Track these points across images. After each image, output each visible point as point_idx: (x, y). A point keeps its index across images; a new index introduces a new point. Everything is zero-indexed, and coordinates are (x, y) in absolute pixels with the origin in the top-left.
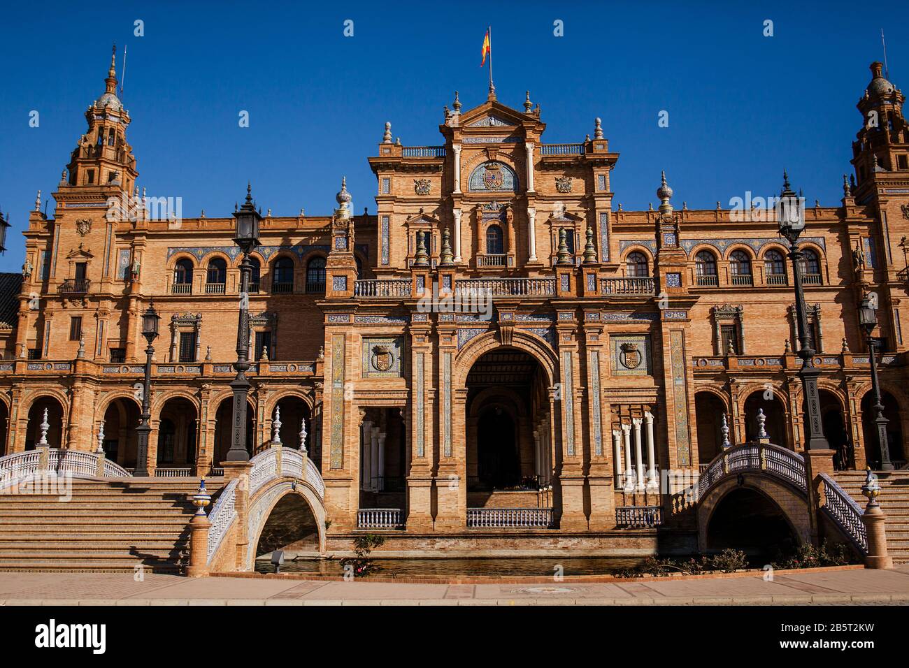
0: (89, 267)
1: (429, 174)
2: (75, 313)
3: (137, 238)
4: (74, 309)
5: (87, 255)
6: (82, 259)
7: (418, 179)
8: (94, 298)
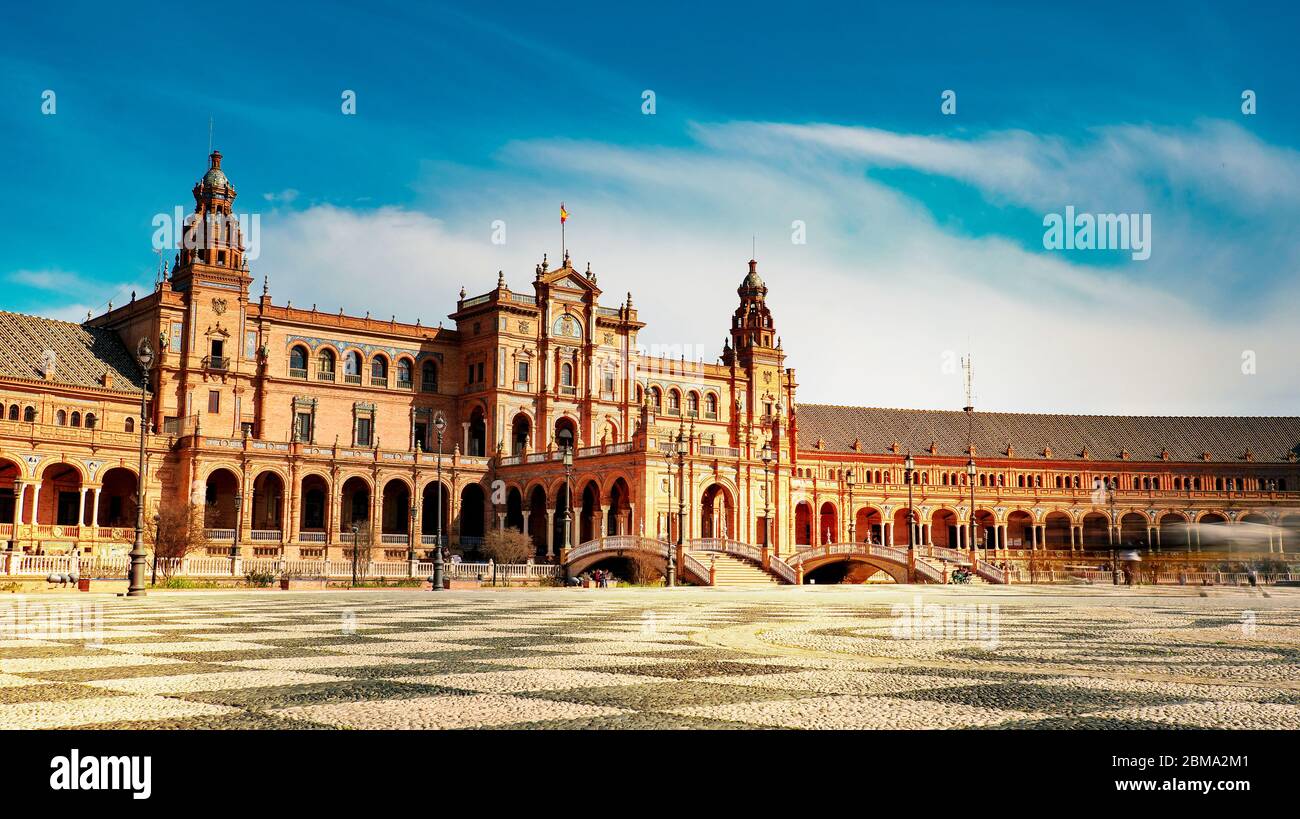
0: (225, 347)
1: (526, 317)
2: (214, 388)
3: (263, 323)
4: (215, 383)
5: (225, 333)
6: (218, 337)
7: (521, 320)
8: (234, 376)
